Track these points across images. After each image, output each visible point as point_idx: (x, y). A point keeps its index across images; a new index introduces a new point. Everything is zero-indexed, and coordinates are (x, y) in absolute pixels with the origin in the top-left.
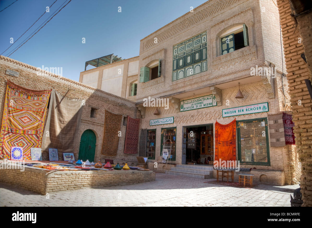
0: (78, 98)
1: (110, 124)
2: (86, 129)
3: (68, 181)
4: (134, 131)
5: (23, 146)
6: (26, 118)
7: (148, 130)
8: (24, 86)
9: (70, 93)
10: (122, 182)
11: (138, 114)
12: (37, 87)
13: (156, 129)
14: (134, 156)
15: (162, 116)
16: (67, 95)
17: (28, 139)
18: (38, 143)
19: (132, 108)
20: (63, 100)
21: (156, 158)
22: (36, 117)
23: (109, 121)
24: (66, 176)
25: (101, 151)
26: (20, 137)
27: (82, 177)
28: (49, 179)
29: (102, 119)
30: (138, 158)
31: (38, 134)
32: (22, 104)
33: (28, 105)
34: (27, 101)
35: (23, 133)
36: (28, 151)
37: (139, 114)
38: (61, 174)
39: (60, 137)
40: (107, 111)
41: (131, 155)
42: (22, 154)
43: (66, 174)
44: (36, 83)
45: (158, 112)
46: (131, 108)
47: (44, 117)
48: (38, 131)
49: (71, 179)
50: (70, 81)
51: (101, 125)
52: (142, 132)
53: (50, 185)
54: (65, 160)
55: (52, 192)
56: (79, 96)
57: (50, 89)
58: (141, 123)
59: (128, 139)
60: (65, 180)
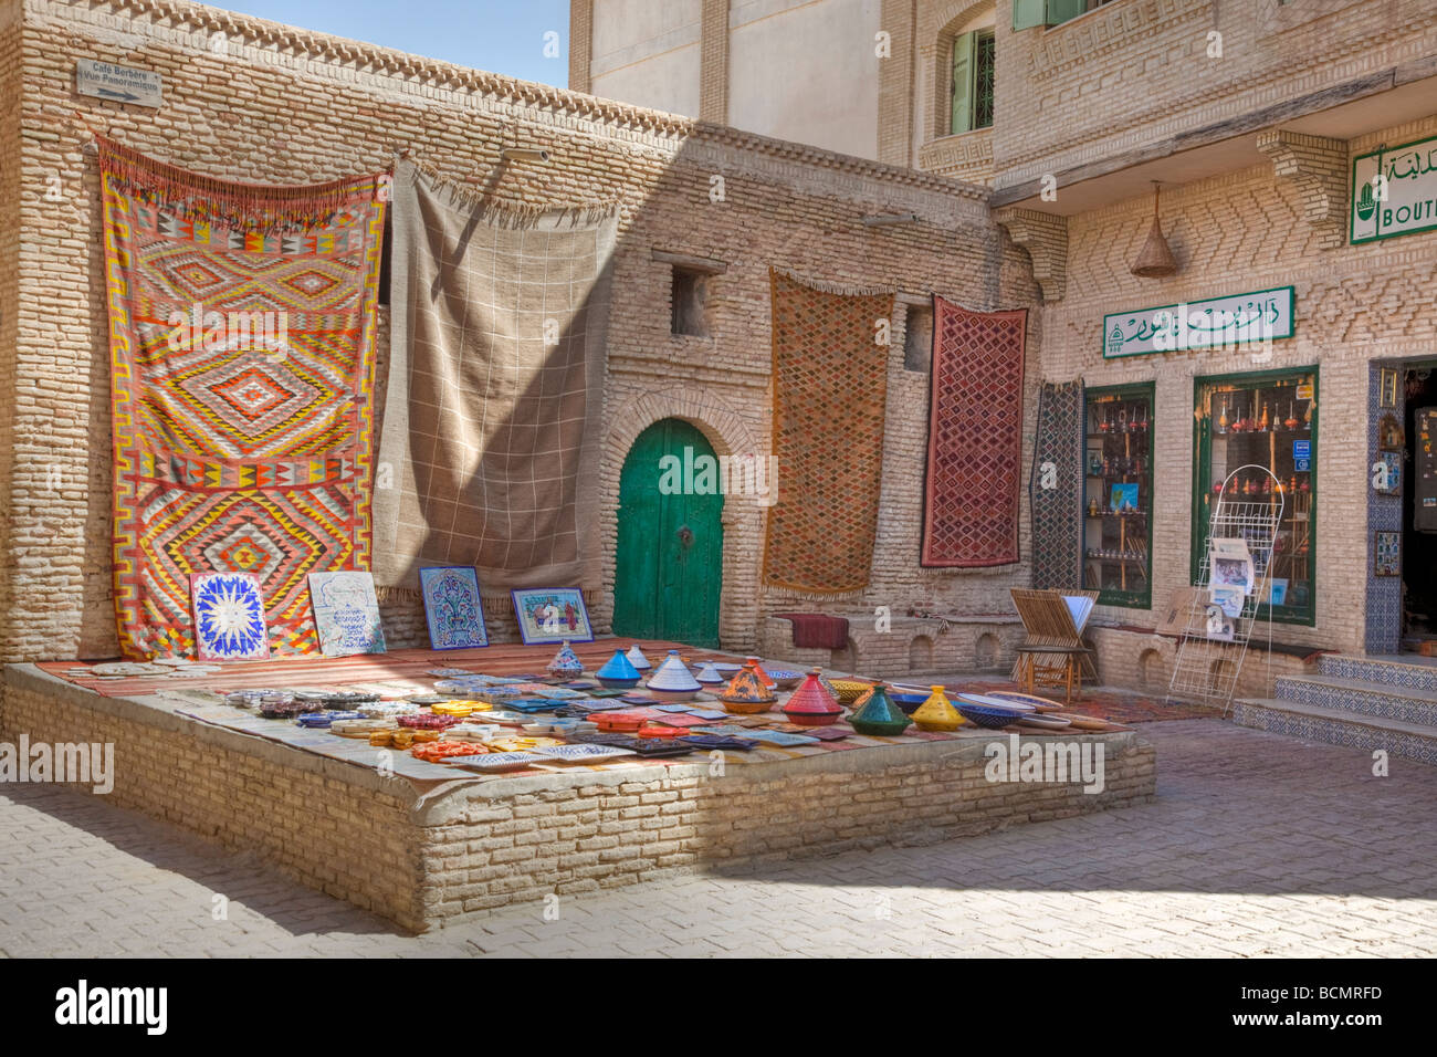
0: (577, 211)
1: (812, 366)
2: (647, 421)
3: (555, 837)
4: (986, 403)
5: (261, 566)
6: (254, 384)
7: (1091, 395)
8: (206, 167)
9: (514, 175)
10: (916, 823)
11: (1011, 272)
12: (291, 163)
13: (1150, 386)
14: (998, 583)
15: (1200, 279)
16: (499, 191)
17: (284, 516)
18: (351, 538)
19: (964, 233)
20: (477, 232)
21: (1157, 600)
22: (315, 372)
23: (801, 347)
24: (541, 807)
25: (761, 559)
26: (232, 508)
27: (641, 804)
28: (440, 836)
29: (752, 335)
30: (1024, 602)
31: (345, 481)
32: (217, 292)
33: (255, 296)
34: (245, 267)
35: (250, 482)
36: (293, 594)
37: (1017, 271)
38: (510, 798)
39: (485, 487)
40: (781, 278)
41: (971, 574)
42: (261, 619)
43: (541, 794)
44: (280, 135)
45: (1167, 253)
46: (954, 235)
47: (364, 362)
48: (340, 461)
49: (573, 825)
50: (510, 90)
51: (750, 383)
52: (1047, 405)
53: (445, 869)
54: (528, 640)
55: (463, 916)
56: (579, 191)
57: (377, 169)
58: (1040, 342)
59: (944, 462)
60: (535, 835)
